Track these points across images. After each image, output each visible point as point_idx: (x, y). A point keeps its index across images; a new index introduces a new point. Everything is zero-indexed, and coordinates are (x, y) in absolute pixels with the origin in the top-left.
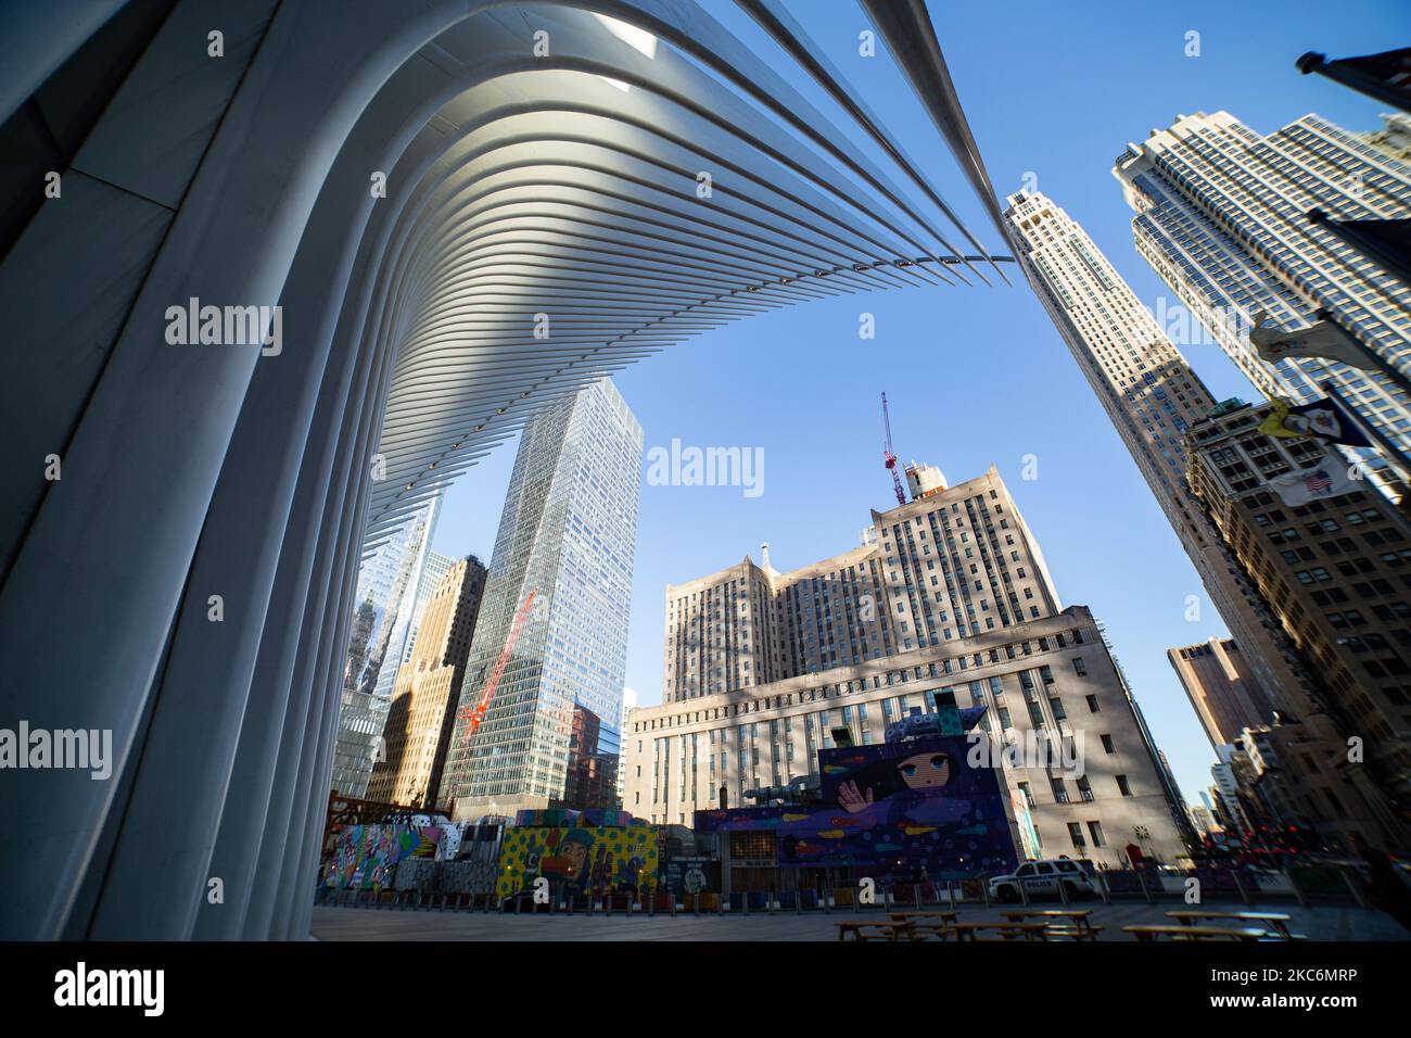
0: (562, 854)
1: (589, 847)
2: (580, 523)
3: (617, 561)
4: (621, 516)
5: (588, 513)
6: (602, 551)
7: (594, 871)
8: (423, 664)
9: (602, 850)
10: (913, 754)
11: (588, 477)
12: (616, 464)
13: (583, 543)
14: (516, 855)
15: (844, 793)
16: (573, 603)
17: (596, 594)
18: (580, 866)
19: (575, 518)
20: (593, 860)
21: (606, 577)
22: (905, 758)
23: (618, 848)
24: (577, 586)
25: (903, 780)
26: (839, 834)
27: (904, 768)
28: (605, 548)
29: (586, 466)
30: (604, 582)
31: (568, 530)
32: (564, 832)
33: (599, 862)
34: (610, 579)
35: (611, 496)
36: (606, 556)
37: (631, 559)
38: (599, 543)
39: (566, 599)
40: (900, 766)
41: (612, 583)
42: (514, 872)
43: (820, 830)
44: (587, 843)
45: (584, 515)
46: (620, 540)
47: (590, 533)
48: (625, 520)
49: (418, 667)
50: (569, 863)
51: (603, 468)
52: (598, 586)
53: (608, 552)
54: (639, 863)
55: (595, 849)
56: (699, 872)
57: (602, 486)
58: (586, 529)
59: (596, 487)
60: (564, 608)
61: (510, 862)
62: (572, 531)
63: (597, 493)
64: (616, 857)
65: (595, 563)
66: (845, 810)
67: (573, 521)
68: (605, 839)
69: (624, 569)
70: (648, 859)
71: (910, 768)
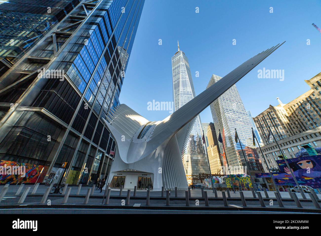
0: (235, 182)
1: (239, 181)
2: (228, 110)
3: (241, 113)
4: (237, 103)
5: (228, 107)
6: (236, 113)
7: (242, 185)
8: (211, 146)
9: (241, 181)
10: (301, 161)
11: (225, 100)
12: (230, 93)
13: (230, 113)
14: (228, 183)
15: (285, 170)
16: (234, 127)
17: (239, 123)
18: (239, 184)
19: (226, 109)
20: (241, 183)
21: (240, 118)
22: (298, 161)
23: (244, 181)
24: (233, 123)
25: (299, 167)
26: (287, 179)
27: (299, 164)
28: (237, 112)
29: (223, 98)
30: (240, 119)
31: (225, 113)
32: (234, 178)
33: (242, 184)
34: (241, 118)
35: (232, 100)
36: (238, 113)
37: (245, 111)
38: (235, 111)
39: (232, 127)
40: (298, 163)
41: (242, 118)
42: (229, 186)
43: (283, 177)
44: (239, 180)
45: (228, 108)
46: (240, 108)
47: (231, 111)
48: (239, 103)
49: (211, 147)
50: (237, 184)
51: (227, 96)
52: (239, 121)
53: (238, 112)
54: (249, 184)
55: (240, 182)
56: (260, 186)
57: (229, 99)
58: (230, 110)
59: (228, 101)
60: (232, 129)
61: (228, 184)
62: (226, 112)
63: (229, 102)
64: (244, 183)
65: (235, 116)
66: (287, 174)
67: (226, 110)
68: (241, 180)
69: (244, 114)
70: (250, 183)
71: (301, 164)
